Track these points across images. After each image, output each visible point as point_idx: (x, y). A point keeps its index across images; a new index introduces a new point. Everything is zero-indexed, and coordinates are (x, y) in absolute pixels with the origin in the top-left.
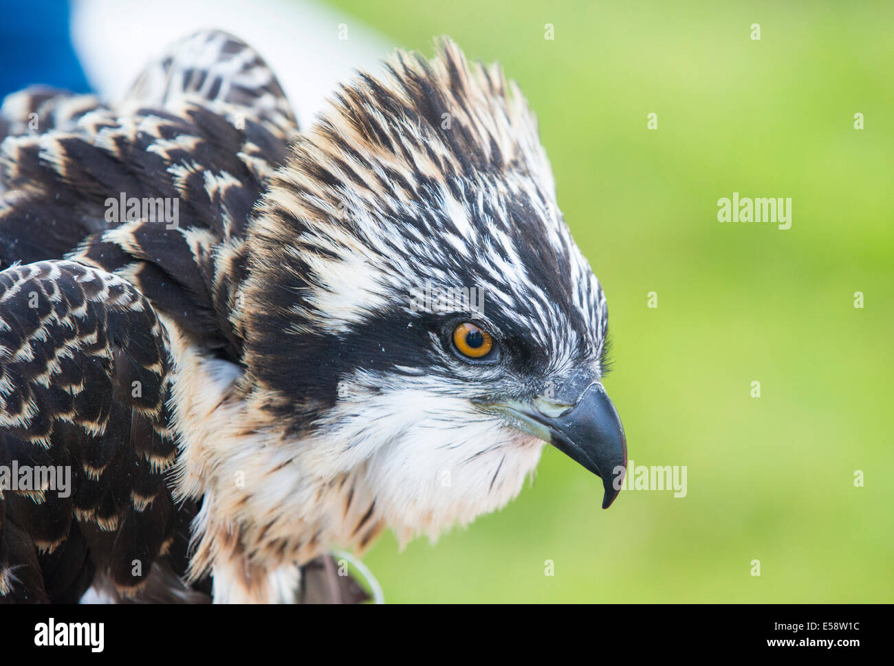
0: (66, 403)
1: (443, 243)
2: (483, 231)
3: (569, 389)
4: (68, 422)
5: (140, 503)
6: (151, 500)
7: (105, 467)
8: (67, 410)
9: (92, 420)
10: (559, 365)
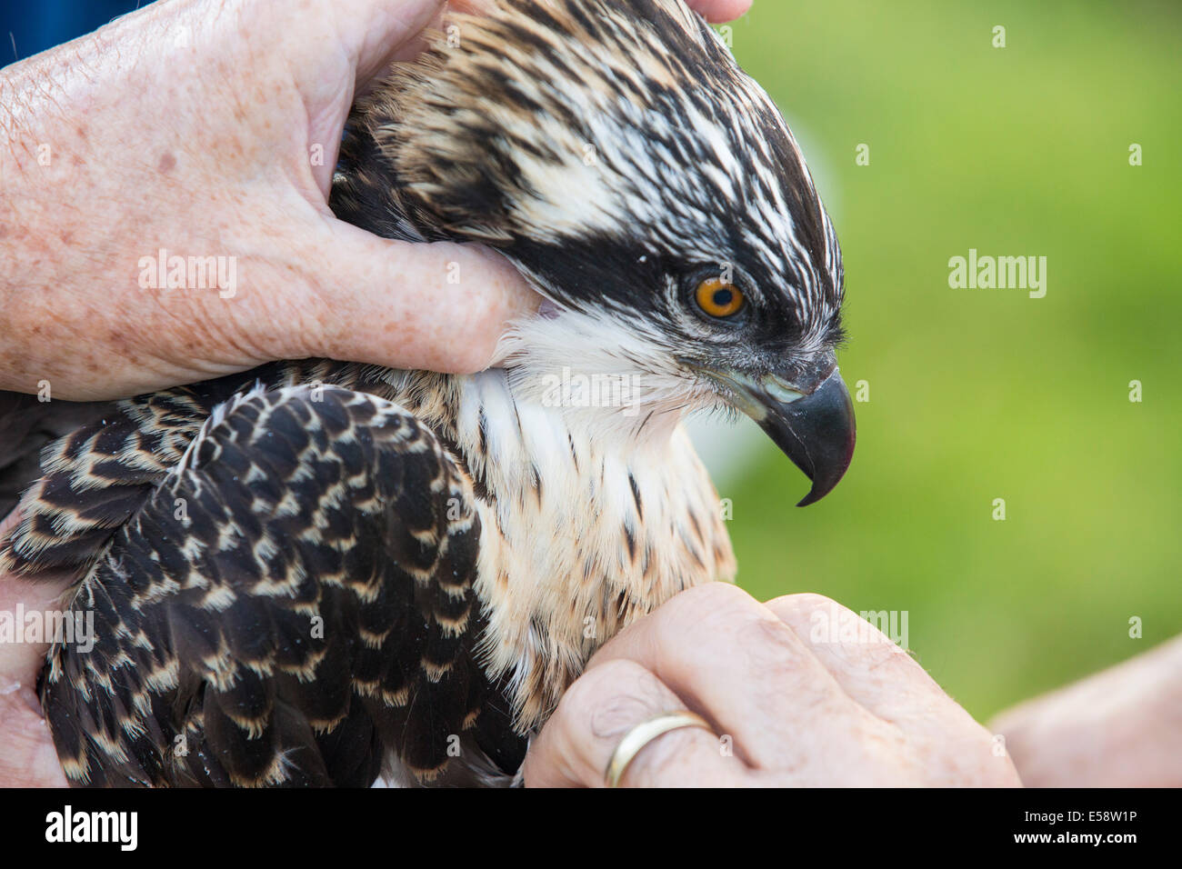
0: (331, 560)
1: (705, 180)
2: (749, 170)
4: (335, 586)
5: (434, 673)
6: (446, 668)
7: (387, 633)
8: (335, 570)
9: (364, 580)
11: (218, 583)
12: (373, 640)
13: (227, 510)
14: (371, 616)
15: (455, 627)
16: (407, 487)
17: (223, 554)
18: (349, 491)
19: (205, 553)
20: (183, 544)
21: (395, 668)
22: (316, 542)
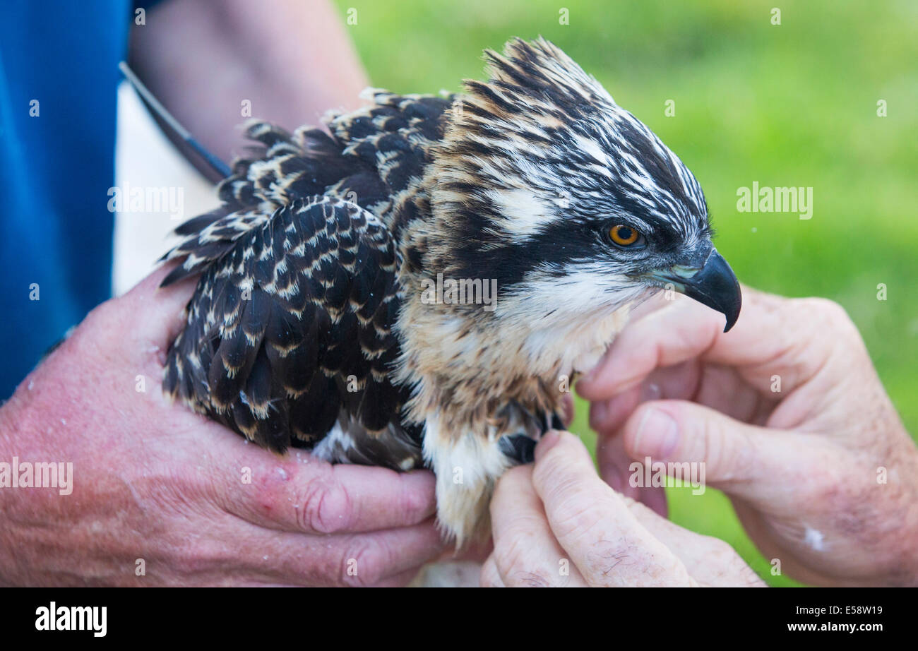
3: (697, 258)
10: (690, 243)
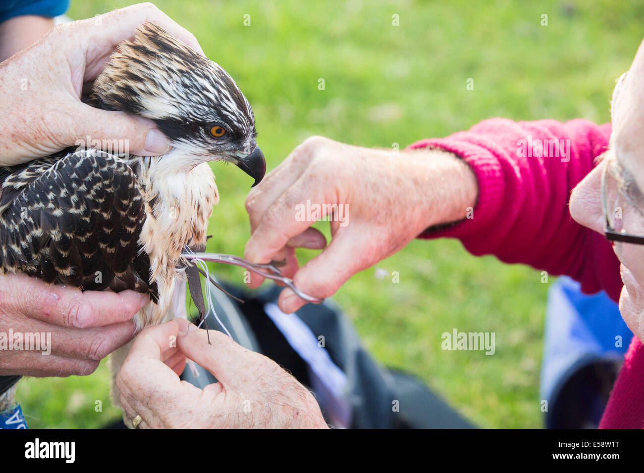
0: (97, 205)
1: (205, 96)
2: (219, 91)
4: (97, 213)
7: (112, 229)
8: (97, 208)
9: (106, 211)
10: (248, 141)
11: (58, 208)
12: (108, 231)
13: (64, 184)
14: (108, 223)
15: (132, 230)
16: (121, 186)
17: (61, 198)
18: (104, 185)
19: (55, 198)
20: (48, 194)
21: (112, 241)
22: (91, 199)
